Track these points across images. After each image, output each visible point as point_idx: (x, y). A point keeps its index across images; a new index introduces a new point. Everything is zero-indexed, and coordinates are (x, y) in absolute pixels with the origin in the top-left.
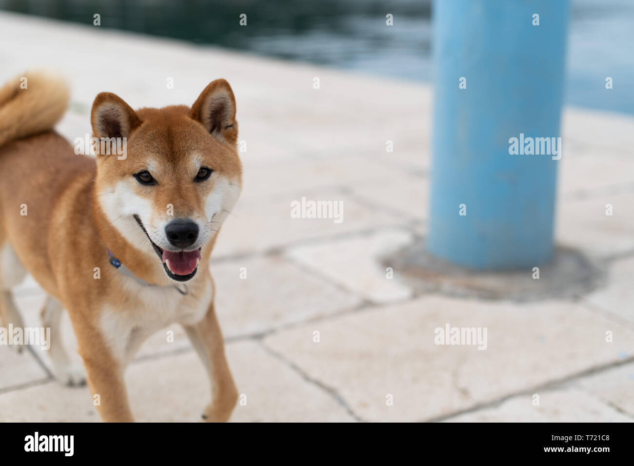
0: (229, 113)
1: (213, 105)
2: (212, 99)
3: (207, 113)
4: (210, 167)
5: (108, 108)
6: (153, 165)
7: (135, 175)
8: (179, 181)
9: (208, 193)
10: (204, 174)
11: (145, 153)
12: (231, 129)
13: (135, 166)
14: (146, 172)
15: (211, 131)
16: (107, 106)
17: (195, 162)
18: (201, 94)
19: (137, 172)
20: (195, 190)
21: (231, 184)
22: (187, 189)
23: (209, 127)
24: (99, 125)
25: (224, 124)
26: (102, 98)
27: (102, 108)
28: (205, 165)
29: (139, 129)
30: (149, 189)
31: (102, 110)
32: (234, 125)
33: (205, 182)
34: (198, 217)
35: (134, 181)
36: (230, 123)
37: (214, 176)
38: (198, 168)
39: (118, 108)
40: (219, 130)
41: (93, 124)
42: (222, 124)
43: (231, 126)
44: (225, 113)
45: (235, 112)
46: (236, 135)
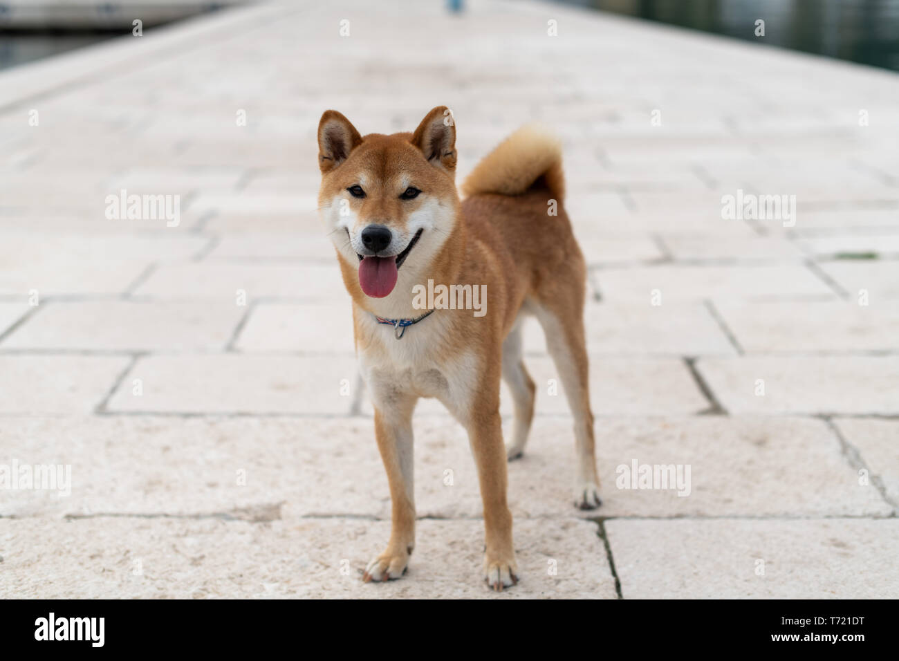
0: (448, 140)
1: (434, 131)
2: (433, 125)
3: (427, 138)
4: (418, 188)
5: (333, 126)
6: (364, 179)
7: (348, 189)
8: (384, 194)
9: (413, 210)
10: (411, 194)
11: (359, 168)
12: (449, 156)
13: (349, 180)
14: (358, 186)
15: (430, 159)
16: (332, 123)
17: (403, 181)
18: (424, 120)
19: (350, 186)
20: (399, 205)
21: (440, 204)
22: (390, 202)
23: (429, 153)
24: (325, 142)
25: (443, 151)
26: (328, 116)
27: (327, 125)
28: (413, 185)
29: (359, 147)
30: (358, 201)
31: (327, 128)
32: (452, 154)
33: (411, 201)
34: (394, 226)
35: (347, 194)
36: (449, 150)
37: (421, 196)
38: (406, 187)
39: (342, 125)
40: (438, 158)
41: (319, 141)
42: (442, 151)
43: (450, 153)
44: (446, 140)
45: (455, 141)
46: (455, 162)
